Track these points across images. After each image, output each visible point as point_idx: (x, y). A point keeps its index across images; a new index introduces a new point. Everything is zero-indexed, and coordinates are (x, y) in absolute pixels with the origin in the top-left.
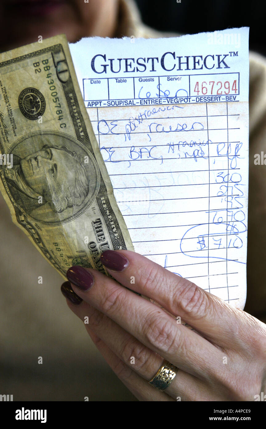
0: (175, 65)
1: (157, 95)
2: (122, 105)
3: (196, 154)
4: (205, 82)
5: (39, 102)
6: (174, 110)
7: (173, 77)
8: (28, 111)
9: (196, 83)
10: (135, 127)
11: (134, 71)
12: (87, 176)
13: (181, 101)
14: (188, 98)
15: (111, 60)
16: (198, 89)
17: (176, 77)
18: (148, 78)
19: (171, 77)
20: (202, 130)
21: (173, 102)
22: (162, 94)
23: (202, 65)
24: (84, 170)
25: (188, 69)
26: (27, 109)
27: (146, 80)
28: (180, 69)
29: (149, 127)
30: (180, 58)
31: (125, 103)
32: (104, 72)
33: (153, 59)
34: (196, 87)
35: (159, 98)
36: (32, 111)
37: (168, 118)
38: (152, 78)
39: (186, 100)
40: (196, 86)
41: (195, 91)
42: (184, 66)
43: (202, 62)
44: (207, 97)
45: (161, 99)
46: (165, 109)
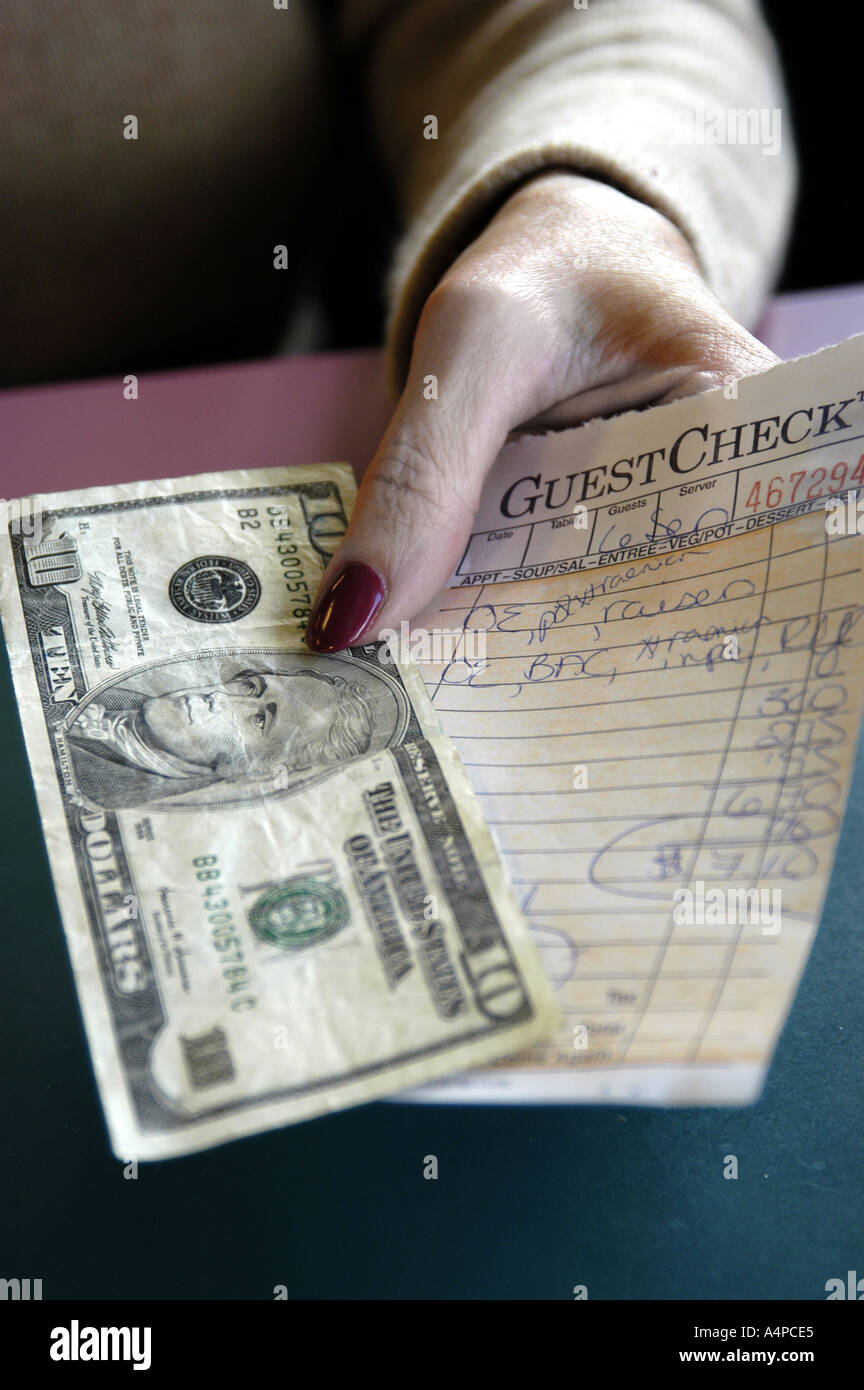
0: (704, 454)
1: (647, 536)
2: (549, 574)
3: (715, 655)
4: (778, 478)
5: (240, 587)
6: (683, 562)
7: (694, 485)
8: (198, 604)
9: (754, 484)
10: (568, 614)
11: (601, 494)
12: (369, 715)
13: (707, 536)
14: (726, 526)
15: (551, 484)
16: (757, 498)
17: (702, 483)
18: (631, 503)
19: (688, 486)
20: (750, 595)
21: (687, 543)
22: (660, 531)
23: (777, 438)
24: (363, 707)
25: (737, 455)
26: (198, 601)
27: (626, 509)
28: (716, 460)
29: (604, 611)
30: (718, 435)
31: (559, 569)
32: (529, 513)
33: (651, 455)
34: (751, 495)
35: (653, 541)
36: (213, 603)
37: (663, 583)
38: (641, 499)
39: (720, 533)
40: (752, 492)
41: (748, 505)
42: (726, 452)
43: (776, 432)
44: (777, 512)
45: (656, 543)
46: (660, 564)
